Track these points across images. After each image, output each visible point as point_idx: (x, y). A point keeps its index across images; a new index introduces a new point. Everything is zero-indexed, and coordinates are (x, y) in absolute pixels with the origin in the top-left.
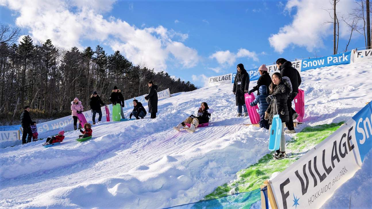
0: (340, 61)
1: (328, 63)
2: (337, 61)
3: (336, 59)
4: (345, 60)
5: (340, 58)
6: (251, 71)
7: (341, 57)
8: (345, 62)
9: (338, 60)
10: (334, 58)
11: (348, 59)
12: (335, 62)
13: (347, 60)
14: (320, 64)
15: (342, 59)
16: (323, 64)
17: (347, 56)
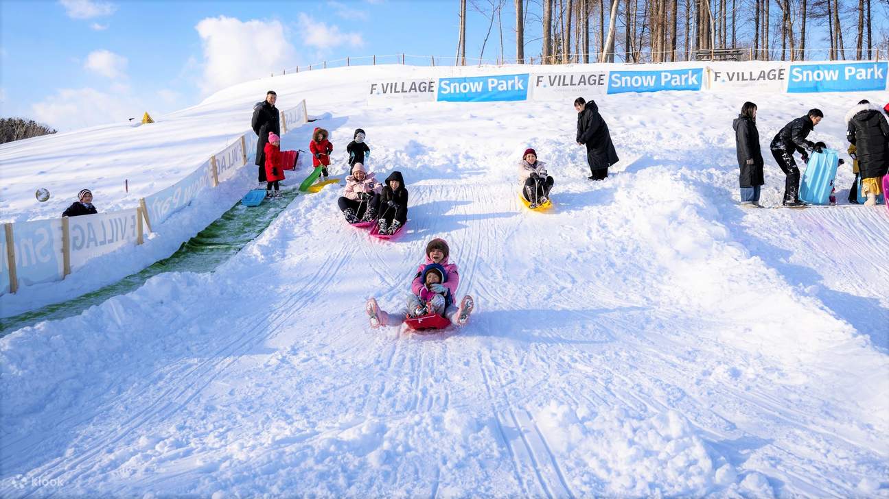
0: (683, 83)
1: (663, 84)
2: (678, 83)
3: (676, 78)
4: (693, 83)
5: (684, 77)
6: (493, 79)
7: (687, 76)
8: (692, 87)
9: (681, 82)
10: (673, 76)
11: (697, 81)
12: (675, 84)
13: (696, 83)
14: (646, 85)
15: (687, 79)
16: (652, 84)
17: (695, 76)
